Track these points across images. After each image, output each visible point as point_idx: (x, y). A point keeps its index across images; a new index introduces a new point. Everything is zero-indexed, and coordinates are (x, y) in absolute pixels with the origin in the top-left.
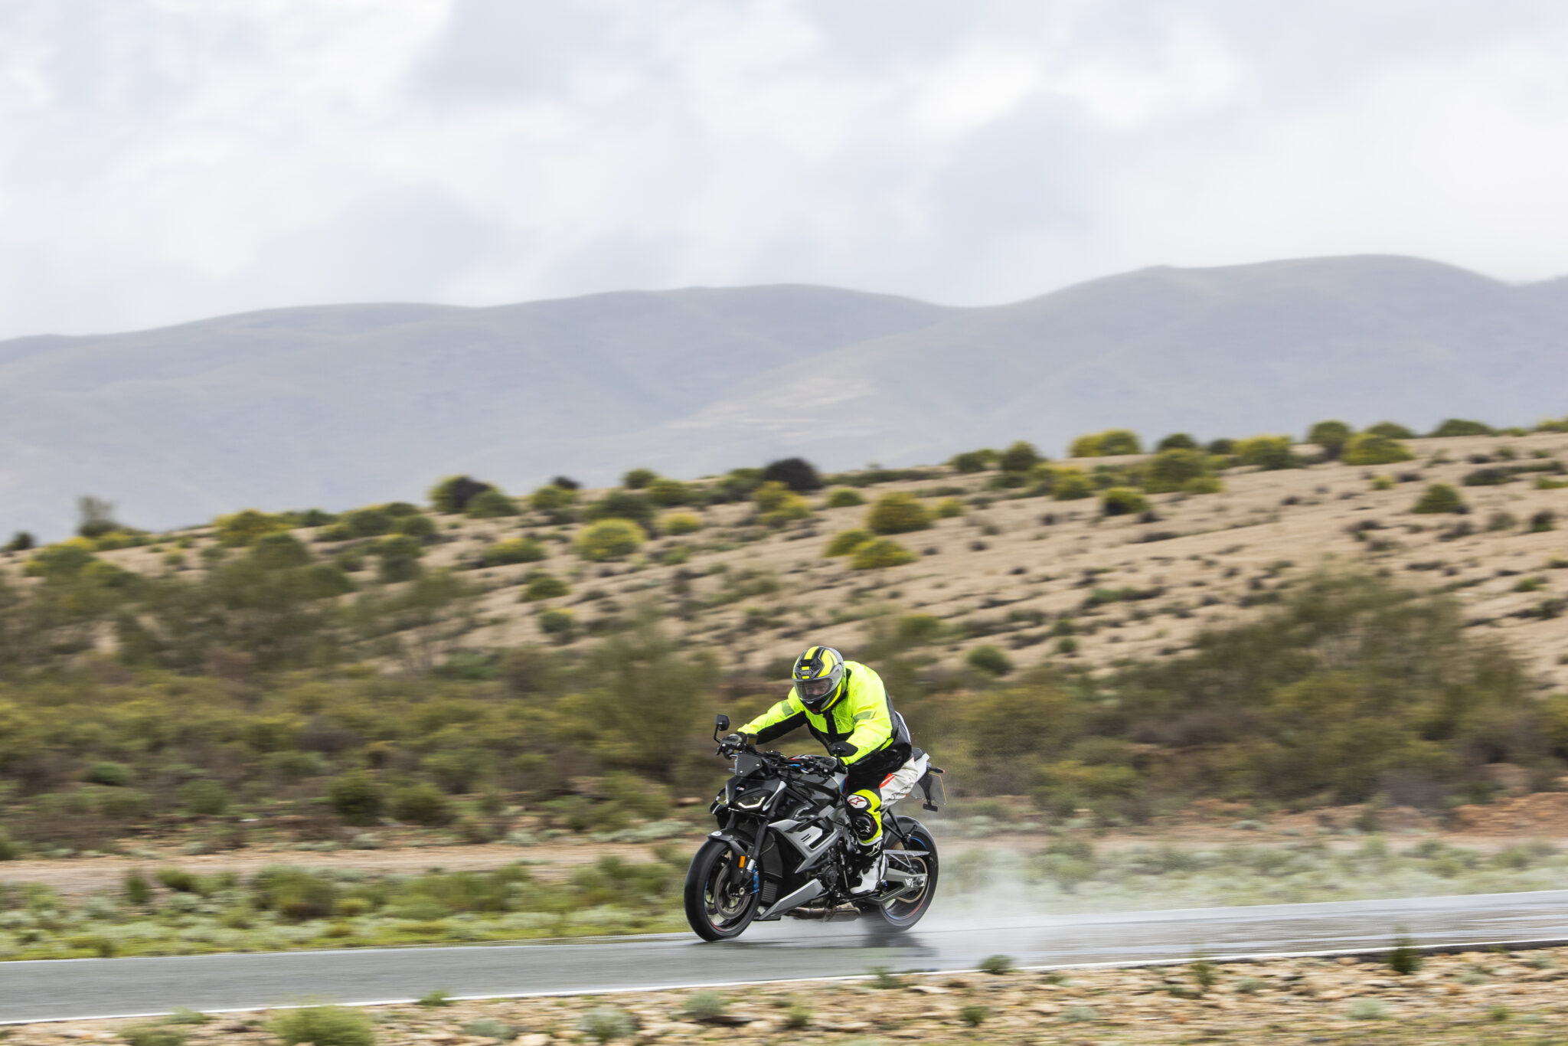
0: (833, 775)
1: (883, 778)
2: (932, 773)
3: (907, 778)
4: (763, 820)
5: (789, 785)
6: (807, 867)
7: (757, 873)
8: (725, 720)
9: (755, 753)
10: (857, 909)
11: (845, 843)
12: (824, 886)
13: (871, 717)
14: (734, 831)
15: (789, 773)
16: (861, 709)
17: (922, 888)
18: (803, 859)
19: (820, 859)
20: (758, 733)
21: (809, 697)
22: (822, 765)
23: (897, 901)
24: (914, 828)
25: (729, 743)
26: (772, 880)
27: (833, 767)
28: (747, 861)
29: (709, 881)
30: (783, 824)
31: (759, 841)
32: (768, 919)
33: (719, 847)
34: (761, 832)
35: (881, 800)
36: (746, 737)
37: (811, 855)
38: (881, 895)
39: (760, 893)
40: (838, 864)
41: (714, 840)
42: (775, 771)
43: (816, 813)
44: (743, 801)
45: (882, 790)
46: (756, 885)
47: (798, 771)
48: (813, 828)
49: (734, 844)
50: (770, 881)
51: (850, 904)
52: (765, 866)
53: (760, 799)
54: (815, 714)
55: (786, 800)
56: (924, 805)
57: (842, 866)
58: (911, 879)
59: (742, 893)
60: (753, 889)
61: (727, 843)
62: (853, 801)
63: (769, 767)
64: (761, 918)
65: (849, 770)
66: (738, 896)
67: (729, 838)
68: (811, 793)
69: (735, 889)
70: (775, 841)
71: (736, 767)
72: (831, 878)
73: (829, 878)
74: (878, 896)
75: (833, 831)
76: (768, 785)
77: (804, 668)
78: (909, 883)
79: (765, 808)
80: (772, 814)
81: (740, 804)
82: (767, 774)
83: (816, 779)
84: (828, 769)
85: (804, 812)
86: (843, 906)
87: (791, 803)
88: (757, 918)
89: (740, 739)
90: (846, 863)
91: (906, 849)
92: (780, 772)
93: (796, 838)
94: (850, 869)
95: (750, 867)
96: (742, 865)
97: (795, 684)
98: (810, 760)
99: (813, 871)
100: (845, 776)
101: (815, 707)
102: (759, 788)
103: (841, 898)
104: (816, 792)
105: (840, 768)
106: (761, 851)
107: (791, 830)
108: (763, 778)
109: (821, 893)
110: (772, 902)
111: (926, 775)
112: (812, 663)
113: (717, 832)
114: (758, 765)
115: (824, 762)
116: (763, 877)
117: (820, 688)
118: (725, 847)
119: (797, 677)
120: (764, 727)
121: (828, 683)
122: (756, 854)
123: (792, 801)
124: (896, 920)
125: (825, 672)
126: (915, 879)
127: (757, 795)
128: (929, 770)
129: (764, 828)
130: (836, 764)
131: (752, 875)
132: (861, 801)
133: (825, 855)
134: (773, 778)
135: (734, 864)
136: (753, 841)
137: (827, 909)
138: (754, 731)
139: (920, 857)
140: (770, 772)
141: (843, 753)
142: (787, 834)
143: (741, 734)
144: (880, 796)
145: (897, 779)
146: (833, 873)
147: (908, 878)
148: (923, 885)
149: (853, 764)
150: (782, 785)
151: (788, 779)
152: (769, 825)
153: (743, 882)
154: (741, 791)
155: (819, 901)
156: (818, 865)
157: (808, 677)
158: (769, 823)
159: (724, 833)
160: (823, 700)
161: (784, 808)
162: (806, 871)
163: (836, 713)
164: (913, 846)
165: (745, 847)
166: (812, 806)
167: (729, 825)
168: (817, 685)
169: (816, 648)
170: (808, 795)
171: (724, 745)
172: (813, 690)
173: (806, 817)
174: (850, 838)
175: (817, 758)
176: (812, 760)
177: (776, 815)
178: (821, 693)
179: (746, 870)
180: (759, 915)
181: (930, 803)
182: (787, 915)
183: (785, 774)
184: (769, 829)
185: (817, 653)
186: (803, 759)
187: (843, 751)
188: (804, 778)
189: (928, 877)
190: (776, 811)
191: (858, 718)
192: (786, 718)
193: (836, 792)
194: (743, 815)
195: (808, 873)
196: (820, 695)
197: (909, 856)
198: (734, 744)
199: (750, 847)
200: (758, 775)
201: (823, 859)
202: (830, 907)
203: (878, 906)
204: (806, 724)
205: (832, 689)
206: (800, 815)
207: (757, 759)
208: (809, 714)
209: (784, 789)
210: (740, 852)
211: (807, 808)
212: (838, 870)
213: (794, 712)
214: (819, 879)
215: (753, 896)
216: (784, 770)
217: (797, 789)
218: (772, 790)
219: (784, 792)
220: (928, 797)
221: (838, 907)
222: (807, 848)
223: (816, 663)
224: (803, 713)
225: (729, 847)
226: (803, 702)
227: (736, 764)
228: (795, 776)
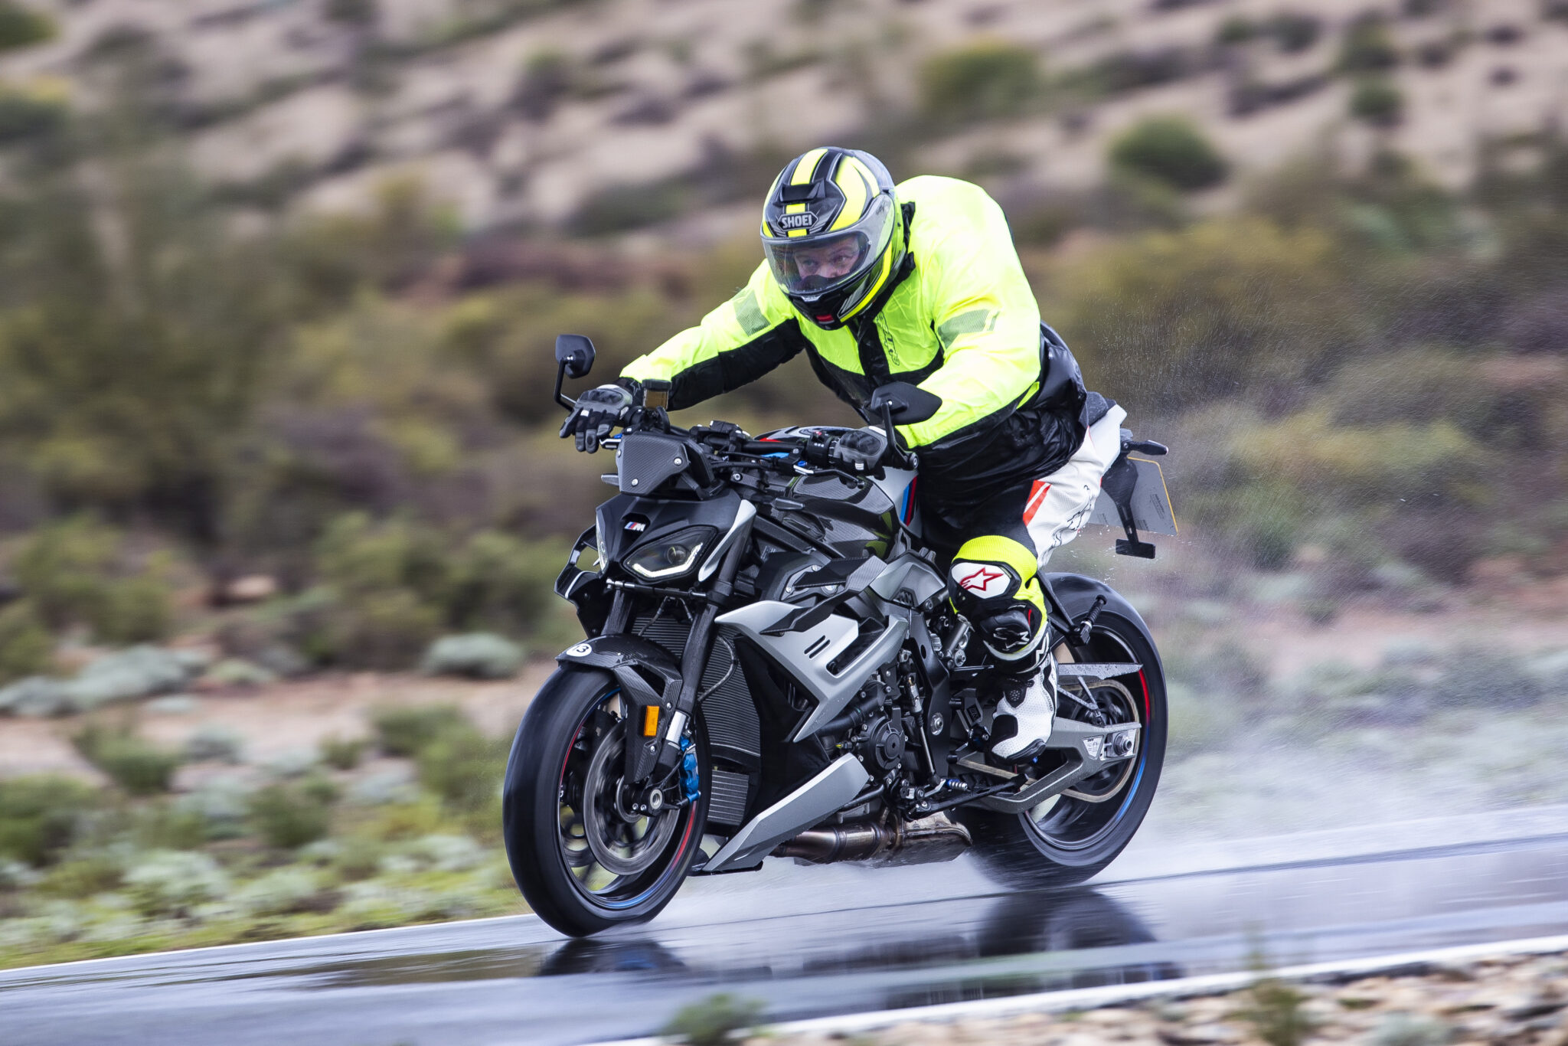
0: (881, 476)
1: (1026, 496)
2: (1133, 456)
3: (1079, 487)
4: (699, 606)
5: (763, 511)
6: (822, 725)
7: (692, 749)
8: (582, 347)
9: (668, 431)
10: (961, 828)
11: (918, 654)
12: (870, 773)
13: (988, 322)
14: (625, 641)
15: (762, 475)
16: (955, 307)
17: (1129, 760)
18: (814, 702)
19: (857, 701)
20: (674, 379)
21: (807, 284)
22: (847, 454)
23: (1064, 800)
24: (1097, 604)
25: (598, 407)
26: (732, 764)
27: (878, 455)
28: (665, 718)
29: (566, 782)
30: (753, 616)
31: (693, 665)
32: (728, 868)
33: (586, 686)
34: (697, 638)
35: (1036, 556)
36: (641, 393)
37: (833, 692)
38: (1023, 788)
39: (704, 802)
40: (903, 711)
41: (573, 668)
42: (724, 474)
43: (841, 580)
44: (644, 560)
45: (1033, 528)
46: (692, 781)
47: (786, 471)
48: (834, 620)
49: (628, 674)
50: (728, 766)
51: (941, 816)
52: (712, 729)
53: (688, 552)
54: (823, 327)
55: (756, 549)
56: (1119, 542)
57: (916, 715)
58: (1099, 740)
59: (656, 805)
60: (685, 791)
61: (609, 673)
62: (973, 582)
63: (706, 463)
64: (710, 867)
65: (920, 457)
66: (646, 813)
67: (612, 660)
68: (821, 526)
69: (638, 792)
70: (735, 663)
71: (620, 471)
72: (889, 748)
73: (882, 749)
74: (1015, 789)
75: (886, 625)
76: (709, 514)
77: (791, 209)
78: (1094, 749)
79: (704, 574)
80: (723, 588)
81: (637, 567)
82: (704, 484)
83: (835, 490)
84: (865, 462)
85: (809, 579)
86: (923, 823)
87: (770, 555)
88: (698, 866)
89: (628, 397)
90: (925, 706)
91: (1078, 660)
92: (736, 476)
93: (792, 649)
94: (937, 721)
95: (673, 734)
96: (651, 729)
97: (769, 252)
98: (815, 439)
99: (840, 734)
100: (910, 476)
101: (826, 312)
102: (685, 523)
103: (918, 800)
104: (833, 522)
105: (895, 455)
106: (700, 689)
107: (777, 630)
108: (692, 495)
109: (863, 792)
110: (737, 822)
111: (1120, 462)
112: (812, 194)
113: (582, 647)
114: (678, 461)
115: (852, 445)
116: (709, 757)
117: (836, 260)
118: (604, 684)
119: (775, 234)
120: (689, 365)
121: (856, 247)
122: (688, 694)
123: (773, 550)
124: (1067, 855)
125: (847, 218)
126: (1107, 738)
127: (681, 540)
128: (1126, 448)
129: (705, 625)
130: (884, 444)
131: (680, 756)
132: (995, 576)
133: (868, 689)
134: (720, 494)
135: (631, 731)
136: (678, 665)
137: (881, 833)
138: (666, 375)
139: (1114, 678)
140: (712, 478)
141: (902, 416)
142: (764, 637)
143: (629, 384)
144: (1031, 545)
145: (1057, 495)
146: (892, 736)
147: (1091, 737)
148: (1130, 753)
149: (929, 447)
150: (746, 510)
151: (759, 492)
152: (719, 619)
153: (658, 772)
154: (638, 533)
155: (859, 811)
156: (853, 715)
157: (802, 233)
158: (718, 614)
159: (598, 648)
160: (844, 293)
161: (754, 571)
162: (822, 734)
163: (884, 323)
164: (1100, 650)
165: (657, 683)
166: (827, 561)
167: (612, 625)
168: (829, 251)
169: (820, 152)
170: (813, 531)
171: (585, 413)
172: (817, 264)
173: (815, 590)
174: (932, 639)
175: (833, 433)
176: (821, 440)
177: (734, 590)
178: (840, 273)
179: (663, 740)
180: (705, 859)
181: (1133, 537)
182: (777, 854)
183: (751, 480)
184: (715, 629)
185: (824, 167)
186: (794, 439)
187: (903, 409)
188: (798, 486)
189: (1142, 730)
190: (733, 580)
191: (953, 329)
192: (746, 340)
193: (888, 520)
194: (644, 599)
195: (827, 741)
196: (837, 278)
197: (1090, 680)
198: (612, 410)
199: (670, 681)
200: (679, 486)
201: (863, 701)
202: (890, 825)
203: (1016, 816)
204: (804, 351)
205: (868, 261)
206: (798, 586)
207: (675, 445)
208: (809, 328)
209: (752, 521)
210: (642, 694)
211: (816, 568)
212: (905, 726)
213: (767, 324)
214: (856, 754)
215: (685, 810)
216: (747, 470)
217: (787, 521)
218: (720, 524)
219: (754, 533)
220: (1129, 521)
221: (910, 825)
222: (820, 674)
223: (822, 192)
224: (792, 325)
225: (613, 684)
226: (791, 298)
227: (619, 463)
228: (777, 485)
